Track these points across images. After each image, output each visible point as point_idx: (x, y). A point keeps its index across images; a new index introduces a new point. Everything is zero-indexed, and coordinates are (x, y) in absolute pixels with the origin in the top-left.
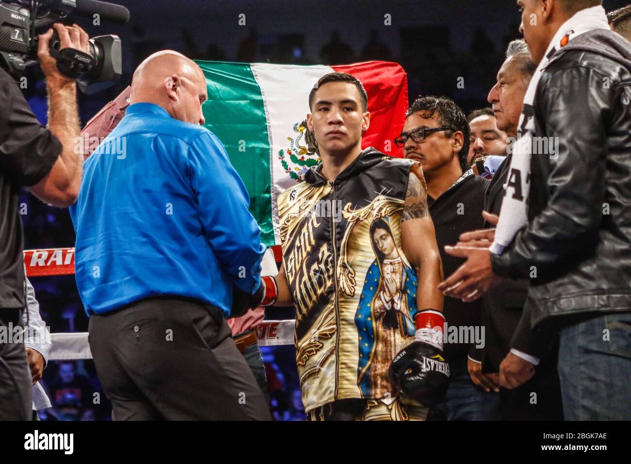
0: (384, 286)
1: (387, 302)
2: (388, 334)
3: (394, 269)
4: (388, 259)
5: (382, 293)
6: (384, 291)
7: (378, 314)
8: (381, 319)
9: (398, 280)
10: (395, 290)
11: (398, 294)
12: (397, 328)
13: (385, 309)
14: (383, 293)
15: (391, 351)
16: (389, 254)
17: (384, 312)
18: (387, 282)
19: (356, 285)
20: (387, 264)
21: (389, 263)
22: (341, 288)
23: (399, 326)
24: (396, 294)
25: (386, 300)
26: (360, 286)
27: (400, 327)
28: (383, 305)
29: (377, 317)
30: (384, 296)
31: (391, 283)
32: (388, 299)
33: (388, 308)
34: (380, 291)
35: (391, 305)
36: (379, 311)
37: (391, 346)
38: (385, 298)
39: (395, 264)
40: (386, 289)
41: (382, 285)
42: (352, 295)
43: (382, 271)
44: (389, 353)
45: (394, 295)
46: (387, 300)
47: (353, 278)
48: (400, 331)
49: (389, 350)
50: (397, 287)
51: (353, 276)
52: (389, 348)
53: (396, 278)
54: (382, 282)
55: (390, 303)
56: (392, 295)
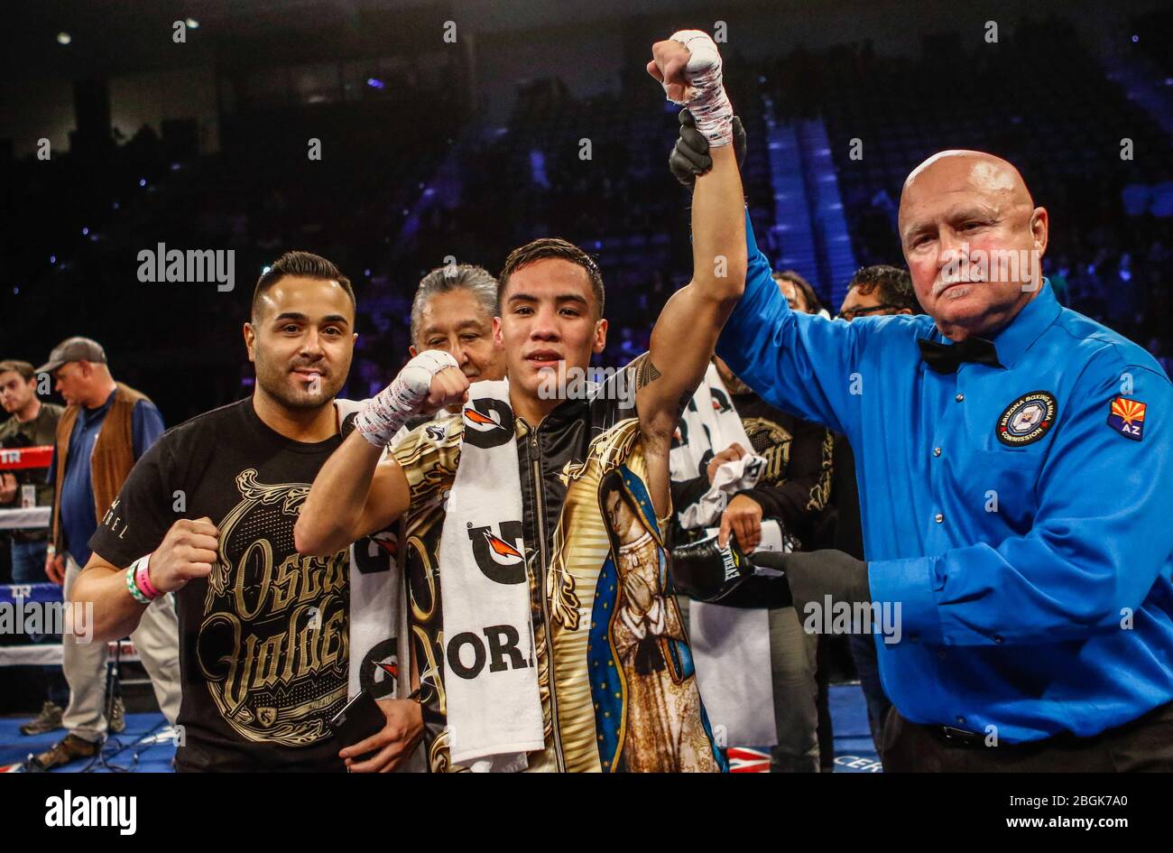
0: (625, 596)
1: (637, 626)
2: (649, 685)
3: (638, 560)
4: (625, 545)
5: (624, 610)
6: (629, 606)
7: (624, 650)
8: (631, 658)
9: (650, 578)
10: (647, 599)
11: (656, 604)
12: (664, 668)
13: (636, 638)
14: (627, 611)
15: (659, 717)
16: (625, 535)
17: (635, 645)
18: (630, 588)
19: (579, 606)
20: (624, 554)
21: (627, 551)
22: (554, 617)
23: (665, 664)
24: (651, 604)
25: (634, 622)
26: (586, 606)
27: (669, 666)
28: (631, 633)
29: (622, 655)
30: (629, 615)
31: (639, 587)
32: (637, 619)
33: (641, 637)
34: (620, 608)
35: (645, 630)
36: (624, 644)
37: (658, 707)
38: (631, 619)
39: (638, 550)
40: (631, 602)
41: (623, 595)
42: (574, 626)
43: (619, 569)
44: (657, 719)
45: (646, 610)
46: (637, 621)
47: (571, 591)
48: (670, 672)
49: (654, 715)
50: (650, 590)
51: (570, 588)
52: (655, 710)
53: (646, 575)
54: (622, 589)
55: (642, 627)
56: (644, 610)
